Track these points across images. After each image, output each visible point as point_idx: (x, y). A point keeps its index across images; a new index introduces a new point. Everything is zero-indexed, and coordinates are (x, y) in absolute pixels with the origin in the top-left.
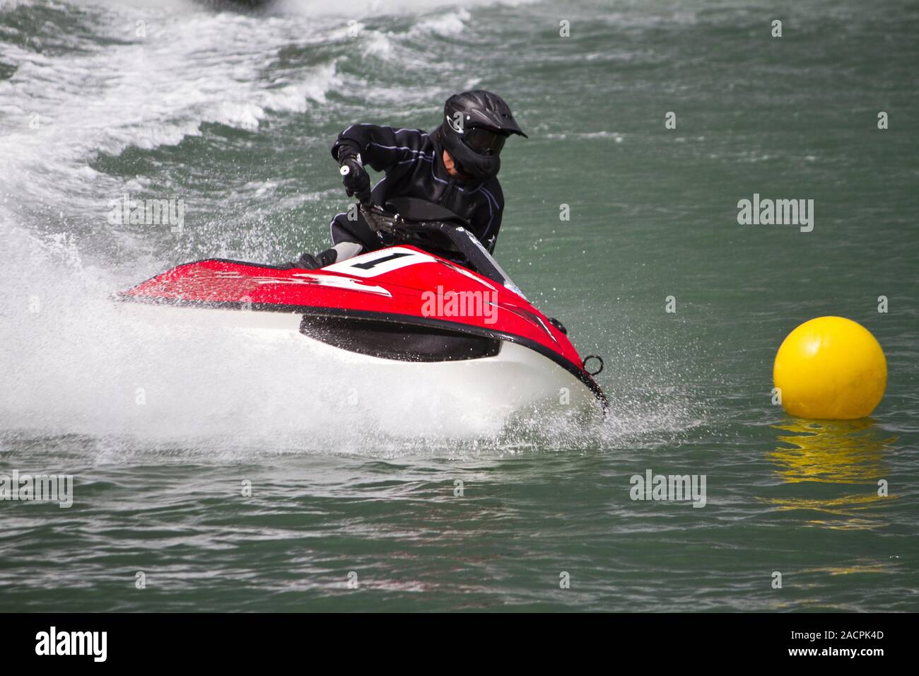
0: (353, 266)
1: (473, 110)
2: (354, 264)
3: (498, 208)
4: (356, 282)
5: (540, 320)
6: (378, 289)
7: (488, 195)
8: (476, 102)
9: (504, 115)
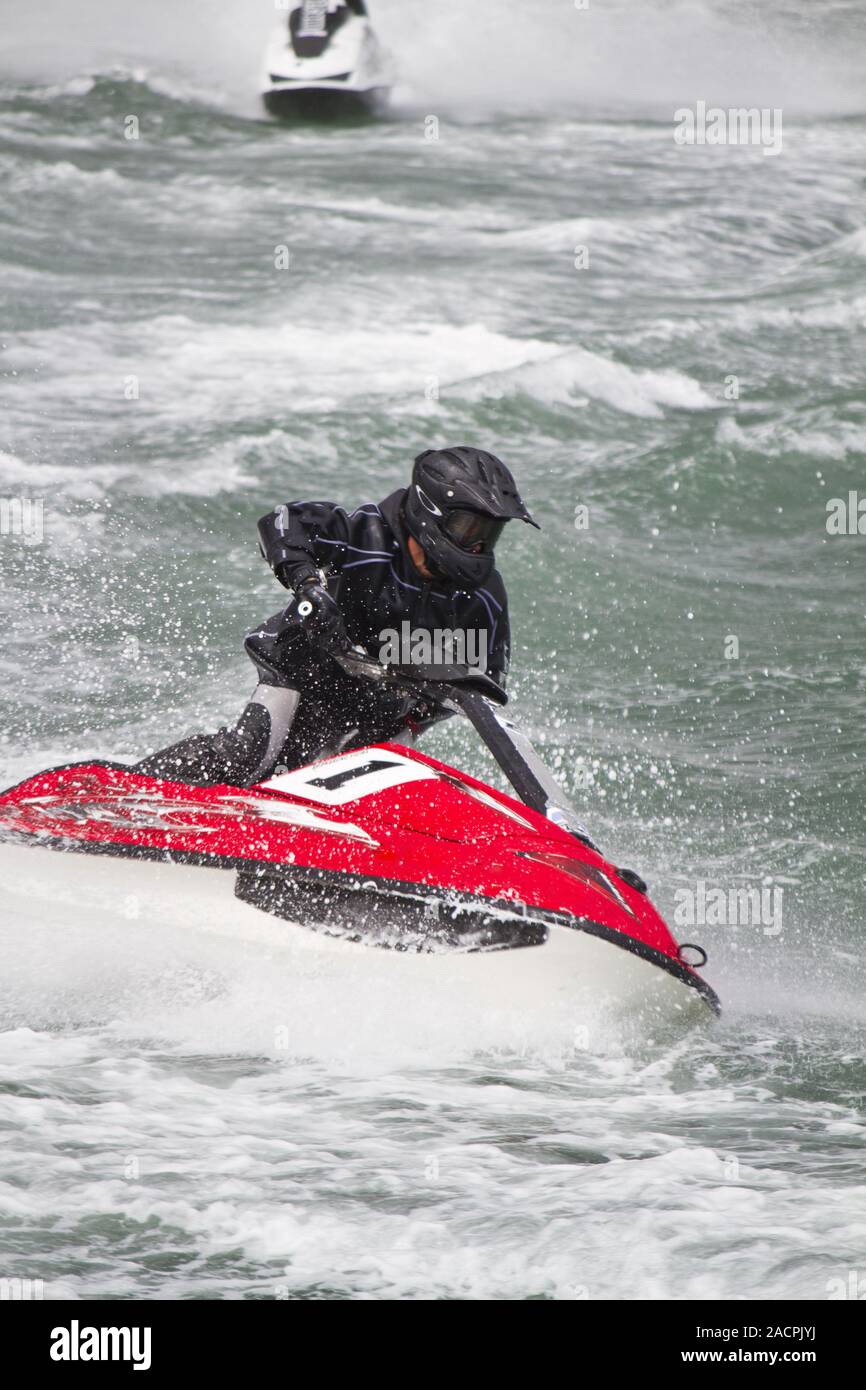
0: (308, 783)
1: (458, 481)
2: (309, 779)
3: (501, 609)
4: (316, 815)
5: (604, 877)
6: (351, 829)
7: (486, 596)
8: (463, 467)
9: (505, 493)
